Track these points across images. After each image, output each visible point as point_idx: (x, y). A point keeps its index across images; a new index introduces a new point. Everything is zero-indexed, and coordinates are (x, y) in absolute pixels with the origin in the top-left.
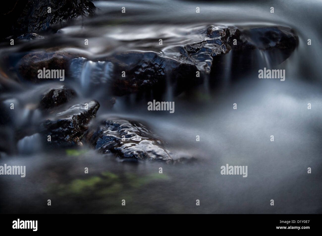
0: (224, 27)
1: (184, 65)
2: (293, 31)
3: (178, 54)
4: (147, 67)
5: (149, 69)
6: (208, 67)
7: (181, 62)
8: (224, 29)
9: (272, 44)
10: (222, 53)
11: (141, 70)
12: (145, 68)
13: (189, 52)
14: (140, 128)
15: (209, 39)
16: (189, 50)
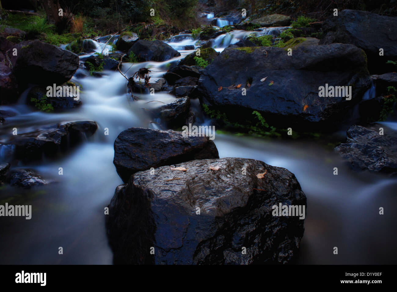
0: (65, 124)
1: (48, 142)
2: (95, 122)
3: (46, 138)
4: (32, 145)
5: (33, 145)
6: (60, 141)
7: (47, 141)
8: (65, 125)
9: (87, 129)
10: (65, 135)
11: (28, 146)
12: (30, 145)
13: (50, 136)
14: (30, 172)
15: (58, 129)
16: (50, 135)
